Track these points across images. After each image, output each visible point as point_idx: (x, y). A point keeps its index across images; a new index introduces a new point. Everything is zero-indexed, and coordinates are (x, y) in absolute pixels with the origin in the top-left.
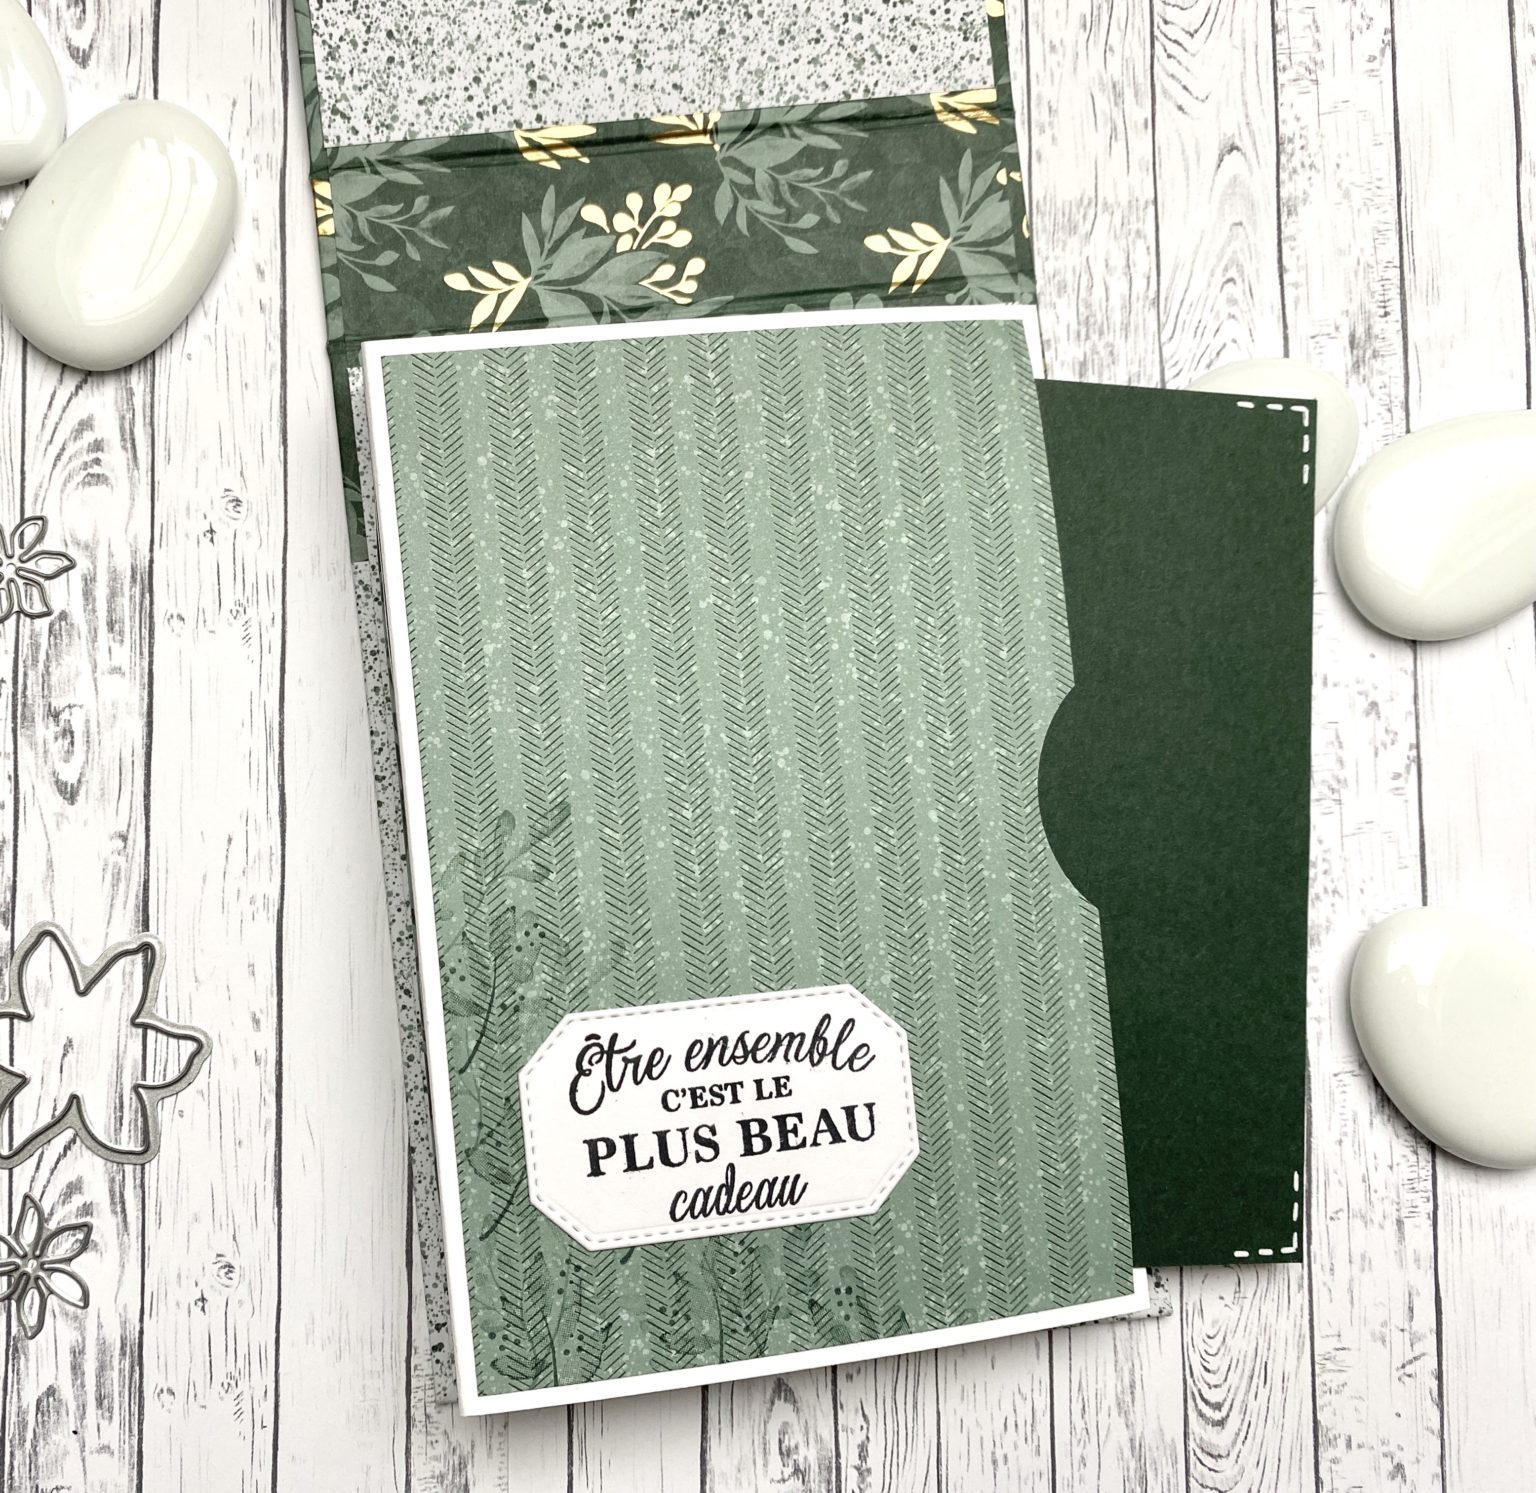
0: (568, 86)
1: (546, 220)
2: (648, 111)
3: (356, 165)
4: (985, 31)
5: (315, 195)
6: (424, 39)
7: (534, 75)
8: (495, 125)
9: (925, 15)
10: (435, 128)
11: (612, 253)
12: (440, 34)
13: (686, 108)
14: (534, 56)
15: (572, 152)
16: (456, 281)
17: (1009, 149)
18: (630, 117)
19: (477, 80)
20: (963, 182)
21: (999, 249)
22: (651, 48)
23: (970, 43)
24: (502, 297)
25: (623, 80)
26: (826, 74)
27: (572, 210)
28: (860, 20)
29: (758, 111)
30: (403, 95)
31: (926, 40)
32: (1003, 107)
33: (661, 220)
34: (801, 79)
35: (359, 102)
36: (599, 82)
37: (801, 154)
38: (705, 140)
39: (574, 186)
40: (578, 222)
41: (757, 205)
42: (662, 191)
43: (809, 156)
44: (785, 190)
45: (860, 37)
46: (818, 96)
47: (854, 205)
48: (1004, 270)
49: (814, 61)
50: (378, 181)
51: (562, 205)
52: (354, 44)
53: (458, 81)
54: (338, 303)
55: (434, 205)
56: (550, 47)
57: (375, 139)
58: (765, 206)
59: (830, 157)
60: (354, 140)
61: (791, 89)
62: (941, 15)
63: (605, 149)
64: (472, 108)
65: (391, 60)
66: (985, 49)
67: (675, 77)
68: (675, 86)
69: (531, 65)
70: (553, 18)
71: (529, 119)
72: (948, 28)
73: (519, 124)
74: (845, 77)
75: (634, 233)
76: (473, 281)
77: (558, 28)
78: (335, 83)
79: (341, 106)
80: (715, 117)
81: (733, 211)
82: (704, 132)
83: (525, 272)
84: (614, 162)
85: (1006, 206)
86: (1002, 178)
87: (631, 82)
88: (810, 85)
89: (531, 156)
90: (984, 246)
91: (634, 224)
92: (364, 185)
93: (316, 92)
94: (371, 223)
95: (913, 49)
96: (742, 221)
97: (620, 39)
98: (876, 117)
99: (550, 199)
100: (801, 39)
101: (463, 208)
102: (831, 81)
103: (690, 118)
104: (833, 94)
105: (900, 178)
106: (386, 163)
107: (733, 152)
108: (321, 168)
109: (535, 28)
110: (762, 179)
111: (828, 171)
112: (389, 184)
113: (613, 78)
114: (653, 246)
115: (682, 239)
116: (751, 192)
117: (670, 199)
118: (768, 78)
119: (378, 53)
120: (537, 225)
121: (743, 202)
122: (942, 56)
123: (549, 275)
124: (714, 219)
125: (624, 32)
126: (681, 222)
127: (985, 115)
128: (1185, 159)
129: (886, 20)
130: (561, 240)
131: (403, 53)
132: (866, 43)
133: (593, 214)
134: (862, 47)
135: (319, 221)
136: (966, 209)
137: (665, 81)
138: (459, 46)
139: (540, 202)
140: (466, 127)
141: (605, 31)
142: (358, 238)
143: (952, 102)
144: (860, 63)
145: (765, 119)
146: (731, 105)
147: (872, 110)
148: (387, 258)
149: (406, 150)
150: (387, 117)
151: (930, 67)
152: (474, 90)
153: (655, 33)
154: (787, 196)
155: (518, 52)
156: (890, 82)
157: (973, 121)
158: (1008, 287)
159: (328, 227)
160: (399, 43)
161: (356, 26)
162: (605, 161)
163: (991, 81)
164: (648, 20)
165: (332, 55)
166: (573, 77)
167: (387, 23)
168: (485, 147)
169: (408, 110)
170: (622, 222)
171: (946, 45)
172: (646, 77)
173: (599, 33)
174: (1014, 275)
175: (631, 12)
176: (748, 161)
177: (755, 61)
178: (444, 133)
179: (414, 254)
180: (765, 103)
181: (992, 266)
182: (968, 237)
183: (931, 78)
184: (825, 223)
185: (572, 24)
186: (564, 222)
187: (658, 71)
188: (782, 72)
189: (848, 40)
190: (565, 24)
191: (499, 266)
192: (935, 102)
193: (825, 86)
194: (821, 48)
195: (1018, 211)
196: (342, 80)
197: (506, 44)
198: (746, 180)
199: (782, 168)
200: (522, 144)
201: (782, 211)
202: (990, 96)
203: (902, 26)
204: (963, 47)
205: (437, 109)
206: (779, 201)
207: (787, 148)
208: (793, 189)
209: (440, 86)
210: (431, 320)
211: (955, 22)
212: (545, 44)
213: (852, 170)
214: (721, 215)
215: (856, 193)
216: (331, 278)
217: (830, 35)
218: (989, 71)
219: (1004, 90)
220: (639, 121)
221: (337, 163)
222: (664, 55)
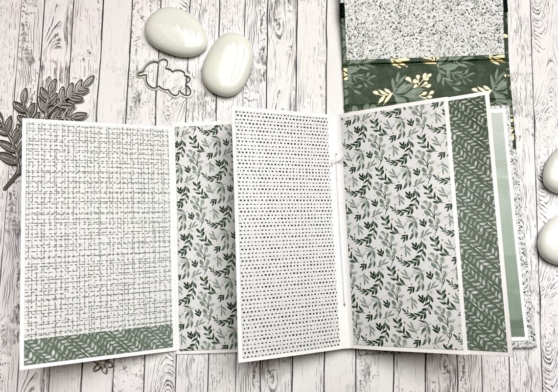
0: (404, 49)
1: (397, 80)
2: (422, 56)
3: (353, 65)
4: (503, 41)
5: (343, 71)
6: (371, 36)
7: (396, 46)
8: (386, 57)
9: (489, 37)
10: (372, 57)
11: (412, 88)
12: (375, 35)
13: (431, 56)
14: (397, 42)
15: (404, 64)
16: (376, 93)
17: (507, 69)
18: (418, 57)
19: (383, 47)
20: (496, 76)
21: (504, 92)
22: (424, 41)
23: (499, 44)
24: (386, 97)
25: (417, 48)
26: (465, 49)
27: (403, 77)
28: (473, 37)
29: (448, 57)
30: (366, 49)
31: (489, 42)
32: (506, 59)
33: (424, 81)
34: (459, 50)
35: (355, 50)
36: (411, 49)
37: (457, 68)
38: (435, 63)
39: (404, 72)
40: (405, 81)
41: (447, 79)
42: (425, 75)
43: (459, 68)
44: (453, 76)
45: (473, 41)
46: (463, 54)
47: (470, 80)
48: (504, 97)
49: (462, 46)
50: (358, 69)
51: (401, 76)
52: (355, 36)
53: (379, 46)
54: (348, 96)
55: (371, 75)
56: (400, 40)
57: (358, 59)
58: (448, 79)
59: (464, 69)
60: (354, 59)
61: (456, 53)
62: (493, 37)
63: (412, 64)
64: (381, 53)
65: (363, 41)
66: (503, 45)
67: (429, 48)
68: (429, 51)
69: (396, 44)
70: (401, 33)
71: (394, 56)
72: (494, 40)
73: (392, 57)
74: (469, 50)
75: (418, 84)
76: (380, 93)
77: (402, 36)
78: (350, 45)
79: (351, 51)
80: (438, 58)
81: (441, 80)
82: (435, 61)
83: (392, 92)
84: (414, 67)
85: (506, 82)
86: (505, 76)
87: (419, 49)
88: (461, 52)
89: (394, 65)
90: (500, 92)
91: (418, 82)
92: (355, 69)
93: (345, 47)
94: (356, 78)
95: (486, 44)
96: (443, 83)
97: (417, 39)
98: (476, 60)
99: (398, 75)
100: (459, 41)
101: (378, 76)
102: (466, 51)
103: (432, 58)
104: (466, 54)
105: (481, 75)
106: (361, 64)
107: (442, 67)
108: (345, 64)
109: (397, 35)
110: (448, 73)
111: (464, 72)
112: (361, 69)
113: (415, 48)
114: (422, 87)
115: (429, 86)
116: (445, 76)
117: (426, 77)
118: (451, 50)
119: (360, 39)
120: (395, 81)
121: (444, 78)
122: (493, 46)
123: (397, 92)
124: (436, 82)
125: (418, 37)
126: (429, 82)
127: (502, 61)
128: (540, 64)
129: (480, 38)
130: (400, 85)
131: (366, 39)
132: (475, 43)
133: (408, 79)
134: (474, 43)
135: (344, 77)
136: (496, 82)
137: (427, 49)
138: (379, 38)
139: (396, 75)
140: (380, 57)
141: (414, 37)
142: (353, 81)
143: (494, 57)
144: (473, 47)
145: (449, 59)
146: (442, 56)
147: (475, 58)
148: (360, 86)
149: (365, 62)
150: (361, 54)
151: (489, 48)
152: (382, 49)
153: (425, 38)
154: (454, 77)
155: (393, 41)
156: (480, 52)
157: (499, 62)
158: (506, 101)
159: (346, 79)
160: (366, 37)
161: (356, 33)
162: (411, 67)
163: (504, 53)
164: (423, 35)
165: (350, 39)
166: (405, 47)
167: (363, 32)
168: (384, 62)
169: (367, 53)
170: (415, 81)
171: (494, 44)
172: (422, 48)
173: (412, 37)
174: (507, 99)
175: (420, 33)
176: (445, 69)
177: (448, 46)
178: (374, 58)
179: (366, 86)
180: (450, 55)
181: (502, 96)
182: (496, 89)
183: (490, 51)
184: (462, 84)
185: (406, 35)
186: (401, 80)
187: (425, 47)
188: (454, 49)
189: (470, 42)
190: (404, 35)
191: (386, 89)
192: (490, 57)
193: (464, 52)
194: (464, 43)
195: (509, 84)
196: (352, 45)
197: (390, 39)
198: (445, 73)
199: (453, 71)
200: (392, 62)
201: (452, 81)
202: (503, 56)
203: (483, 39)
204: (498, 45)
205: (373, 53)
206: (452, 78)
207: (454, 66)
208: (455, 76)
209: (374, 48)
210: (369, 101)
211: (496, 39)
212: (399, 39)
213: (469, 72)
214: (438, 81)
215: (470, 78)
216: (346, 90)
217: (466, 40)
218: (503, 51)
219: (507, 55)
220: (420, 58)
221: (350, 64)
222: (427, 43)
